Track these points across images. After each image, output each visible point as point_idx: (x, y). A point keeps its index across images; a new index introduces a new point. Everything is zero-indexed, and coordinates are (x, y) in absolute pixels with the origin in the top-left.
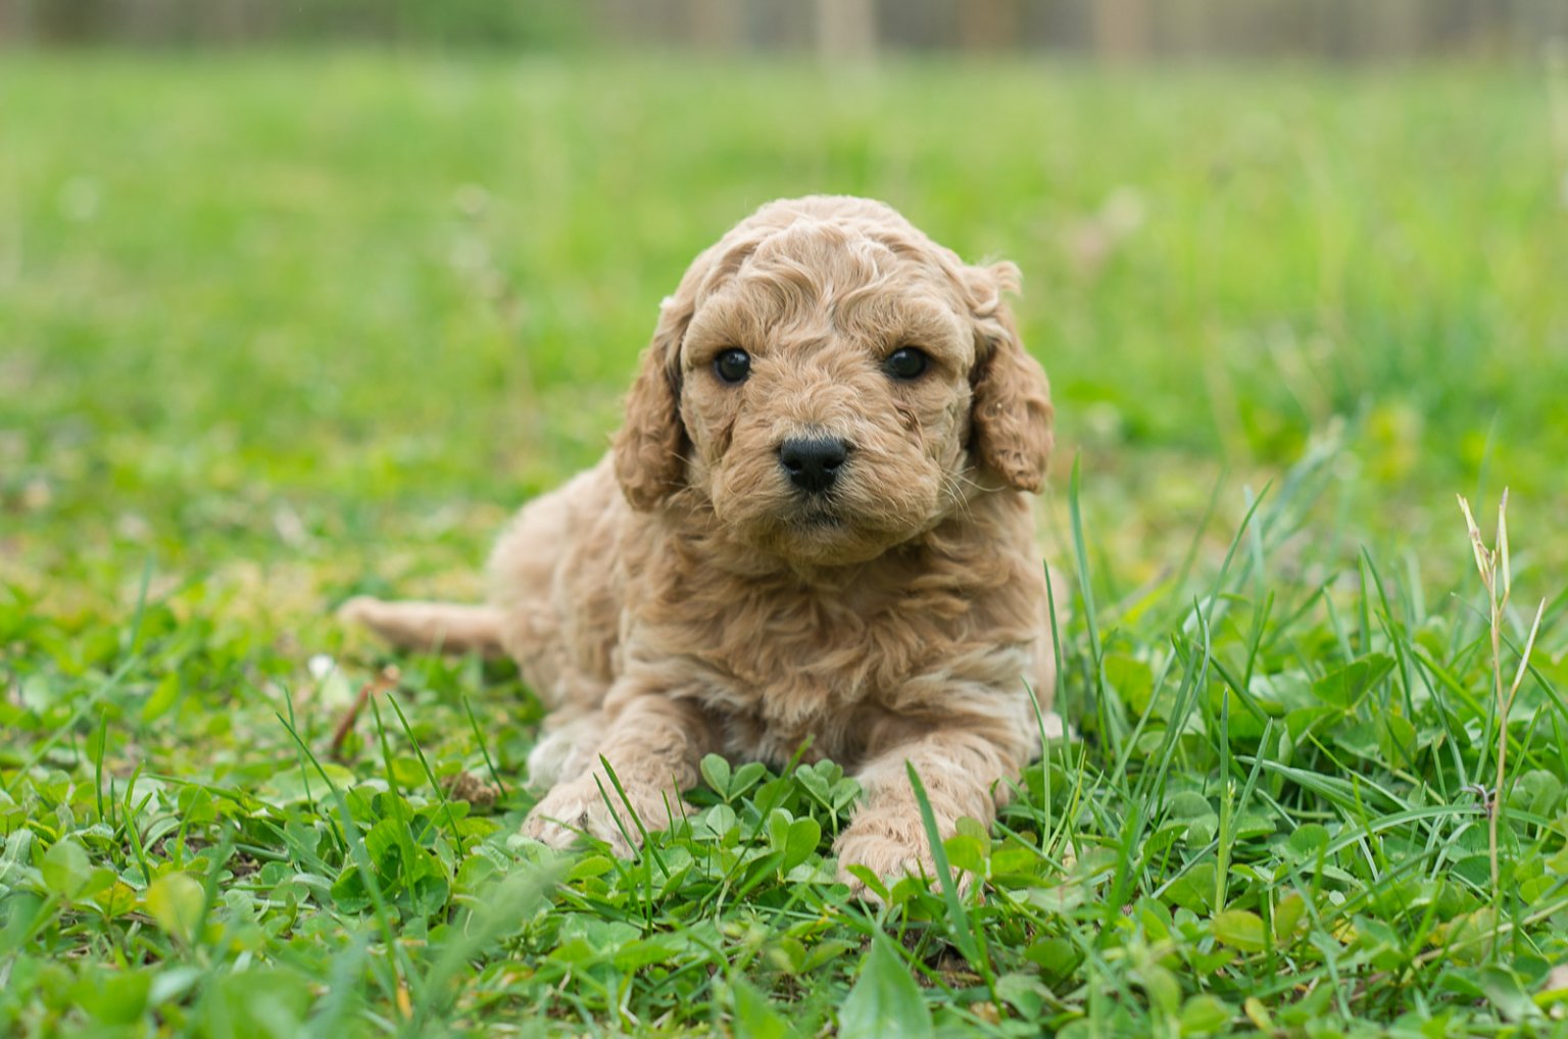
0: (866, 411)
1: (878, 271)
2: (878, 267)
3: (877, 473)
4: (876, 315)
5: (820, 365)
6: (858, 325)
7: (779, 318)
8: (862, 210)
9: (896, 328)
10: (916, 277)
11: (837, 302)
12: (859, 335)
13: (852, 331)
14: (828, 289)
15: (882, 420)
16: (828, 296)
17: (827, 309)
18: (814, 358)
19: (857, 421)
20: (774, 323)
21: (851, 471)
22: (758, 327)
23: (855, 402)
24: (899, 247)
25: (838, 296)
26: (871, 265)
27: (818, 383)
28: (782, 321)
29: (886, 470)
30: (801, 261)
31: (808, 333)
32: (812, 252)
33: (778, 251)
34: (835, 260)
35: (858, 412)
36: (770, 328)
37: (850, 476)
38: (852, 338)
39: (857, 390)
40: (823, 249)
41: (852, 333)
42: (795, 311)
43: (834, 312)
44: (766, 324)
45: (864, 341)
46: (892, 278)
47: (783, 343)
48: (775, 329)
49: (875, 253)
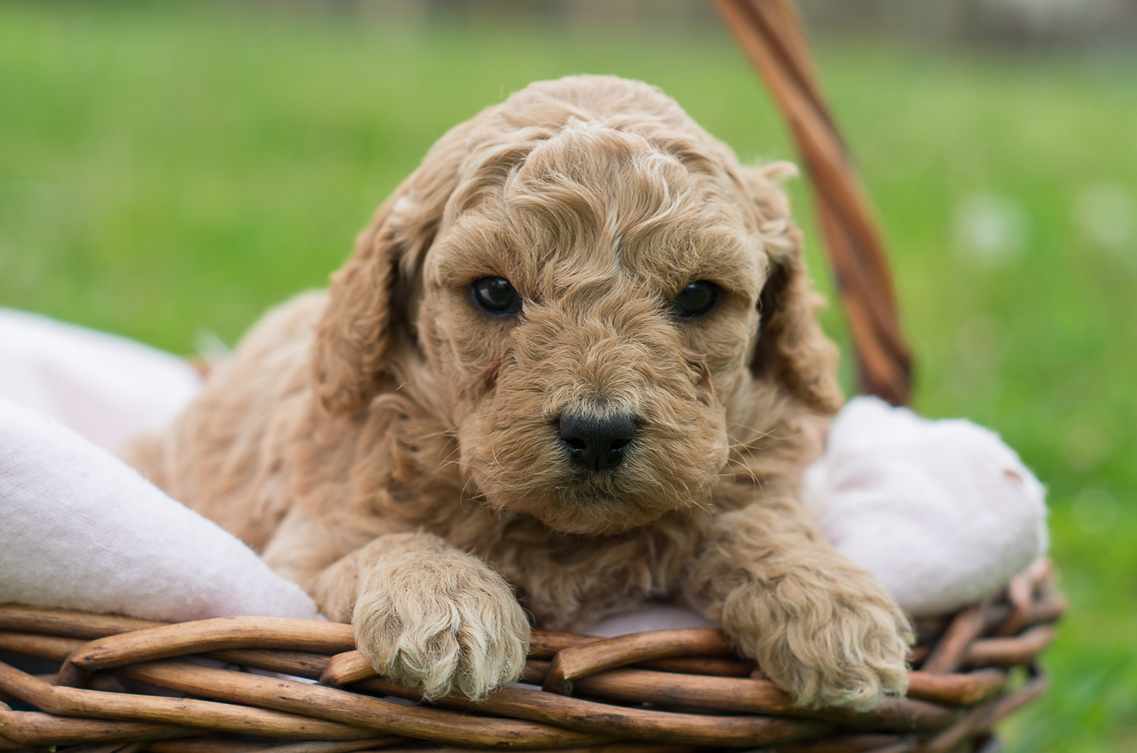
0: (658, 375)
1: (670, 192)
2: (670, 187)
3: (670, 452)
4: (669, 251)
5: (604, 316)
6: (648, 264)
7: (554, 252)
8: (637, 98)
9: (691, 265)
10: (709, 195)
11: (624, 233)
12: (649, 275)
13: (642, 270)
14: (612, 215)
15: (674, 383)
16: (612, 226)
17: (612, 243)
18: (598, 306)
19: (647, 389)
20: (549, 258)
21: (640, 451)
22: (529, 261)
23: (644, 364)
24: (690, 158)
25: (625, 225)
26: (662, 186)
27: (602, 342)
28: (557, 255)
29: (678, 447)
30: (580, 181)
31: (589, 274)
32: (592, 168)
33: (553, 166)
34: (619, 177)
35: (648, 376)
36: (544, 263)
37: (639, 456)
38: (642, 279)
39: (647, 349)
40: (605, 164)
41: (641, 272)
42: (573, 244)
43: (620, 246)
44: (538, 260)
45: (655, 283)
46: (685, 202)
47: (561, 285)
48: (549, 265)
49: (666, 169)
